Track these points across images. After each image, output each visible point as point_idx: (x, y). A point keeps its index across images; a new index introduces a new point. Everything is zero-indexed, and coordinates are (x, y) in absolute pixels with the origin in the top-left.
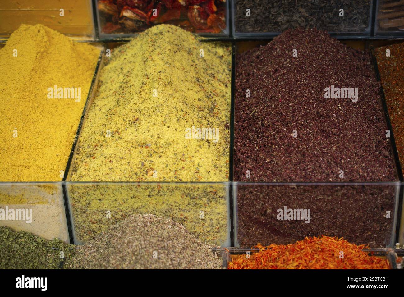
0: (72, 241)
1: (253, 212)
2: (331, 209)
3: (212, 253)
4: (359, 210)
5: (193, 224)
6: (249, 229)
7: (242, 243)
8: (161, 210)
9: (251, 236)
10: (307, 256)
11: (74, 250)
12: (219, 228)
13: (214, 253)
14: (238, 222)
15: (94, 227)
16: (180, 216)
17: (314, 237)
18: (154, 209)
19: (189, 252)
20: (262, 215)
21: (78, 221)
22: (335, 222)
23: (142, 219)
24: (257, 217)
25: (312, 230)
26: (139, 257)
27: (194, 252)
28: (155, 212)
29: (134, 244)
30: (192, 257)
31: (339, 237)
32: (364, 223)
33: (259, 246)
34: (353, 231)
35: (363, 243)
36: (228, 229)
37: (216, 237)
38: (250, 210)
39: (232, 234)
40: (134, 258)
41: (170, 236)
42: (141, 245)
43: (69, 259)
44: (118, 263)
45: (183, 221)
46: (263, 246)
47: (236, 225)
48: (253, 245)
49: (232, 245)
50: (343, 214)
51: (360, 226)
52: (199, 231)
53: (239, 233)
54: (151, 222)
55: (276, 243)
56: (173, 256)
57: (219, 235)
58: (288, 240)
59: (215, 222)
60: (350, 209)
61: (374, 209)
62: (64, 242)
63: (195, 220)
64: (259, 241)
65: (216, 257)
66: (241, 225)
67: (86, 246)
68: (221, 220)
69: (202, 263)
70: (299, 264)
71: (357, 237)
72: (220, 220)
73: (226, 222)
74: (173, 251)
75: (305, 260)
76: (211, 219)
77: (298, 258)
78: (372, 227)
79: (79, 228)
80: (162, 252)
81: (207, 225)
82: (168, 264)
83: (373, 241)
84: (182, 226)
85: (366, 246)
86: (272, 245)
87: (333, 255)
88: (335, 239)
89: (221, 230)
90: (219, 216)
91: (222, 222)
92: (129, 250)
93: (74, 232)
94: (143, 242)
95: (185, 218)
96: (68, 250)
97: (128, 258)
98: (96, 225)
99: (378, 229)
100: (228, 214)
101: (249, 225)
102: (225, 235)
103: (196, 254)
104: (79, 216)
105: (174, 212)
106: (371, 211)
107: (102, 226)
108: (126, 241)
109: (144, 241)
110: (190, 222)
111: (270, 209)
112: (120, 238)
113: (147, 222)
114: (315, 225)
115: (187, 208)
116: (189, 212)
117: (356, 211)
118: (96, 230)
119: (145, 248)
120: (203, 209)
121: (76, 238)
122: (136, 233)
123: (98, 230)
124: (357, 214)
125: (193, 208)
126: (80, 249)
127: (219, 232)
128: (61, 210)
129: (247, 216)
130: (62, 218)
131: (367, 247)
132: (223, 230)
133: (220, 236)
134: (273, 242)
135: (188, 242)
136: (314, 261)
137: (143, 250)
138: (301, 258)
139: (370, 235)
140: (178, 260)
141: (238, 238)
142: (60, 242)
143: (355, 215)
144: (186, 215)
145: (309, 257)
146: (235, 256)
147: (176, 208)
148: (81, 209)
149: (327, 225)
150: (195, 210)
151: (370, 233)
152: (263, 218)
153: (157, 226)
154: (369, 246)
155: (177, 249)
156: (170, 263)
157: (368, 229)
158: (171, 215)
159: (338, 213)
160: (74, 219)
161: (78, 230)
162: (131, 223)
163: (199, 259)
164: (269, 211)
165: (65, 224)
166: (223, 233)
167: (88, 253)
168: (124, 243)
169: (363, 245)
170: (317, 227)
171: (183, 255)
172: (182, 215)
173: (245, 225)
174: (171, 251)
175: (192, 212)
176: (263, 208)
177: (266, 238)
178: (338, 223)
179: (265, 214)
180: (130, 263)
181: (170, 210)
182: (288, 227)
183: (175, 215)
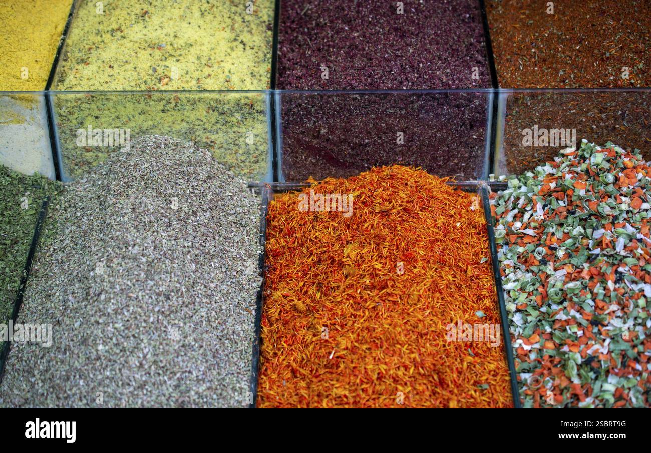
0: (58, 177)
1: (303, 133)
2: (406, 127)
3: (248, 189)
4: (442, 129)
5: (223, 150)
6: (297, 157)
7: (288, 178)
8: (180, 131)
9: (300, 168)
10: (372, 185)
11: (62, 189)
12: (257, 157)
13: (251, 190)
14: (282, 148)
15: (89, 156)
16: (204, 140)
17: (383, 166)
18: (169, 129)
19: (217, 182)
20: (315, 137)
21: (67, 149)
22: (411, 146)
23: (154, 140)
24: (307, 140)
25: (380, 157)
26: (150, 181)
27: (224, 184)
28: (171, 133)
29: (143, 167)
30: (220, 190)
31: (416, 166)
32: (448, 147)
33: (311, 180)
34: (434, 159)
35: (448, 176)
36: (270, 158)
37: (254, 169)
38: (298, 129)
39: (275, 165)
40: (143, 183)
41: (191, 161)
42: (153, 167)
43: (55, 199)
44: (122, 190)
45: (209, 145)
46: (316, 180)
47: (280, 151)
48: (303, 179)
49: (276, 179)
50: (421, 134)
51: (443, 151)
52: (231, 161)
53: (284, 163)
54: (165, 145)
55: (334, 177)
56: (194, 184)
57: (257, 166)
58: (350, 172)
59: (252, 147)
60: (430, 127)
61: (461, 127)
62: (47, 178)
63: (225, 145)
64: (311, 174)
65: (254, 194)
66: (288, 151)
67: (78, 182)
68: (261, 145)
69: (235, 198)
70: (361, 193)
71: (440, 166)
72: (259, 144)
73: (266, 147)
74: (194, 178)
75: (369, 189)
76: (247, 145)
77: (360, 187)
78: (459, 152)
79: (68, 158)
80: (180, 177)
81: (241, 151)
82: (188, 192)
83: (460, 172)
84: (208, 153)
85: (451, 178)
86: (328, 179)
87: (406, 184)
88: (411, 169)
89: (260, 159)
90: (258, 138)
91: (262, 148)
92: (136, 174)
93: (61, 165)
94: (154, 164)
95: (212, 142)
96: (53, 188)
97: (135, 184)
98: (91, 153)
99: (467, 155)
100: (269, 136)
101: (298, 152)
102: (266, 166)
103: (227, 186)
104: (68, 141)
105: (197, 133)
106: (456, 130)
107: (100, 154)
108: (132, 164)
109: (156, 162)
110: (219, 148)
111: (325, 128)
112: (125, 162)
113: (161, 143)
114: (384, 151)
115: (215, 128)
116: (217, 133)
117: (438, 130)
118: (91, 161)
119: (158, 170)
120: (235, 129)
121: (64, 173)
122: (145, 154)
123: (95, 160)
124: (438, 135)
125: (223, 128)
126: (69, 186)
127: (257, 162)
128: (42, 133)
129: (295, 138)
130: (45, 143)
131: (452, 180)
132: (263, 159)
133: (260, 167)
134: (330, 174)
135: (216, 171)
136: (380, 190)
137: (154, 173)
138: (364, 187)
139: (457, 164)
140: (202, 190)
141: (284, 170)
142: (42, 178)
143: (436, 136)
144: (213, 137)
145: (375, 185)
146: (279, 195)
147: (199, 127)
148: (71, 130)
149: (400, 151)
150: (225, 130)
151: (456, 161)
152: (315, 141)
153: (174, 150)
154: (455, 179)
155: (201, 176)
156: (191, 190)
157: (454, 154)
158: (193, 138)
159: (414, 133)
160: (62, 145)
161: (66, 161)
162: (139, 144)
163: (230, 192)
164: (323, 131)
165: (48, 153)
166: (263, 164)
167: (81, 189)
168: (130, 165)
169: (447, 178)
170: (388, 153)
171: (209, 185)
172: (207, 138)
173: (292, 152)
174: (192, 178)
175: (221, 134)
176: (316, 127)
177: (321, 169)
178: (414, 147)
179: (318, 136)
180: (137, 190)
181: (191, 131)
182: (349, 153)
183: (199, 138)
